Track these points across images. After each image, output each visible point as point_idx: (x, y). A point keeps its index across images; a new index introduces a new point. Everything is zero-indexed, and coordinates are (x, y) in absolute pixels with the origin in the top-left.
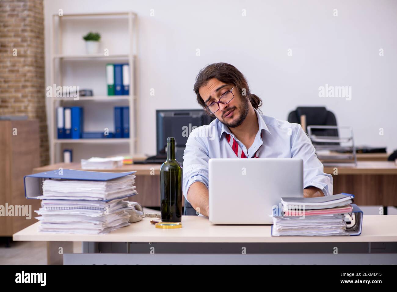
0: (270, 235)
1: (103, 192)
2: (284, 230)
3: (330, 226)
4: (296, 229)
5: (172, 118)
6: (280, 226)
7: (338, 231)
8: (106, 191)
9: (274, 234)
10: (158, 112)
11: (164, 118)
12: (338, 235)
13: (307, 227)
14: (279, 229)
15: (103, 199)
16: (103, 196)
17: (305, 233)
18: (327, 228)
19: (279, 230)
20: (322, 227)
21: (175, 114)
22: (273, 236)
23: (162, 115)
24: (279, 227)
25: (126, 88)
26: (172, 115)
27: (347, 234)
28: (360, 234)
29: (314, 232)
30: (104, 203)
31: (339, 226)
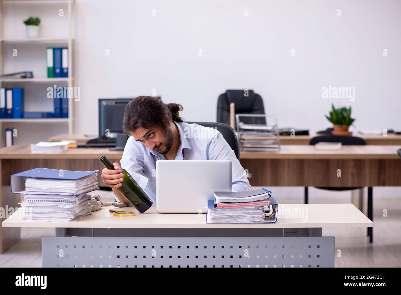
0: (205, 223)
1: (74, 189)
2: (216, 219)
3: (252, 216)
4: (225, 218)
5: (113, 106)
6: (213, 215)
7: (259, 220)
8: (76, 188)
9: (208, 222)
10: (100, 101)
11: (106, 106)
12: (258, 222)
13: (235, 216)
14: (213, 218)
15: (73, 194)
16: (73, 192)
17: (233, 221)
18: (250, 217)
19: (213, 219)
20: (246, 217)
21: (116, 103)
22: (208, 224)
23: (104, 103)
24: (213, 216)
25: (65, 71)
26: (113, 103)
27: (266, 222)
28: (276, 221)
29: (240, 220)
30: (75, 197)
31: (260, 215)
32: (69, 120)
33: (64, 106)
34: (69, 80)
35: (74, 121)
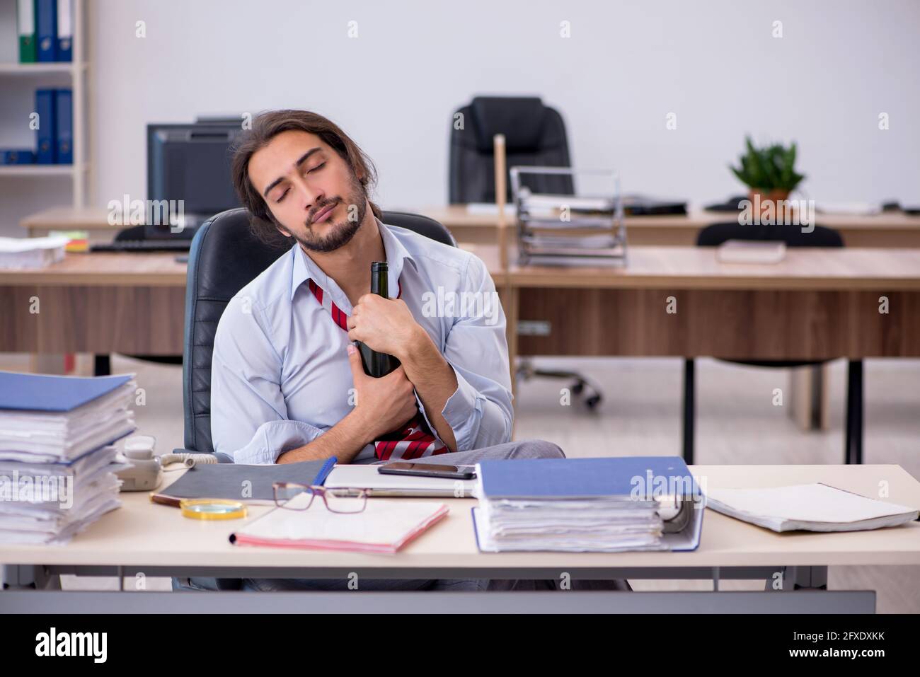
0: (473, 549)
1: (61, 442)
2: (509, 537)
3: (621, 528)
4: (539, 535)
5: (184, 144)
6: (501, 525)
7: (641, 542)
8: (67, 440)
9: (484, 547)
10: (152, 129)
11: (167, 144)
12: (643, 549)
13: (567, 529)
14: (498, 534)
15: (58, 457)
16: (59, 452)
17: (564, 544)
18: (616, 533)
19: (499, 538)
20: (605, 530)
21: (193, 136)
22: (482, 552)
23: (162, 136)
24: (498, 527)
25: (65, 45)
26: (187, 136)
27: (665, 547)
28: (697, 547)
29: (583, 544)
30: (64, 467)
31: (645, 526)
32: (76, 170)
33: (63, 135)
34: (75, 68)
35: (87, 174)
